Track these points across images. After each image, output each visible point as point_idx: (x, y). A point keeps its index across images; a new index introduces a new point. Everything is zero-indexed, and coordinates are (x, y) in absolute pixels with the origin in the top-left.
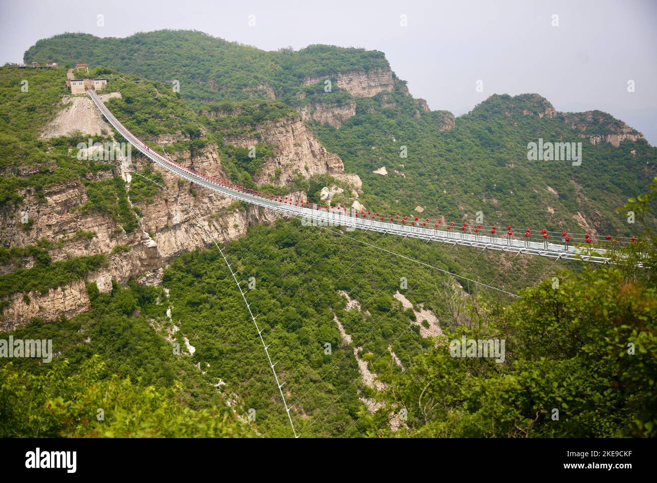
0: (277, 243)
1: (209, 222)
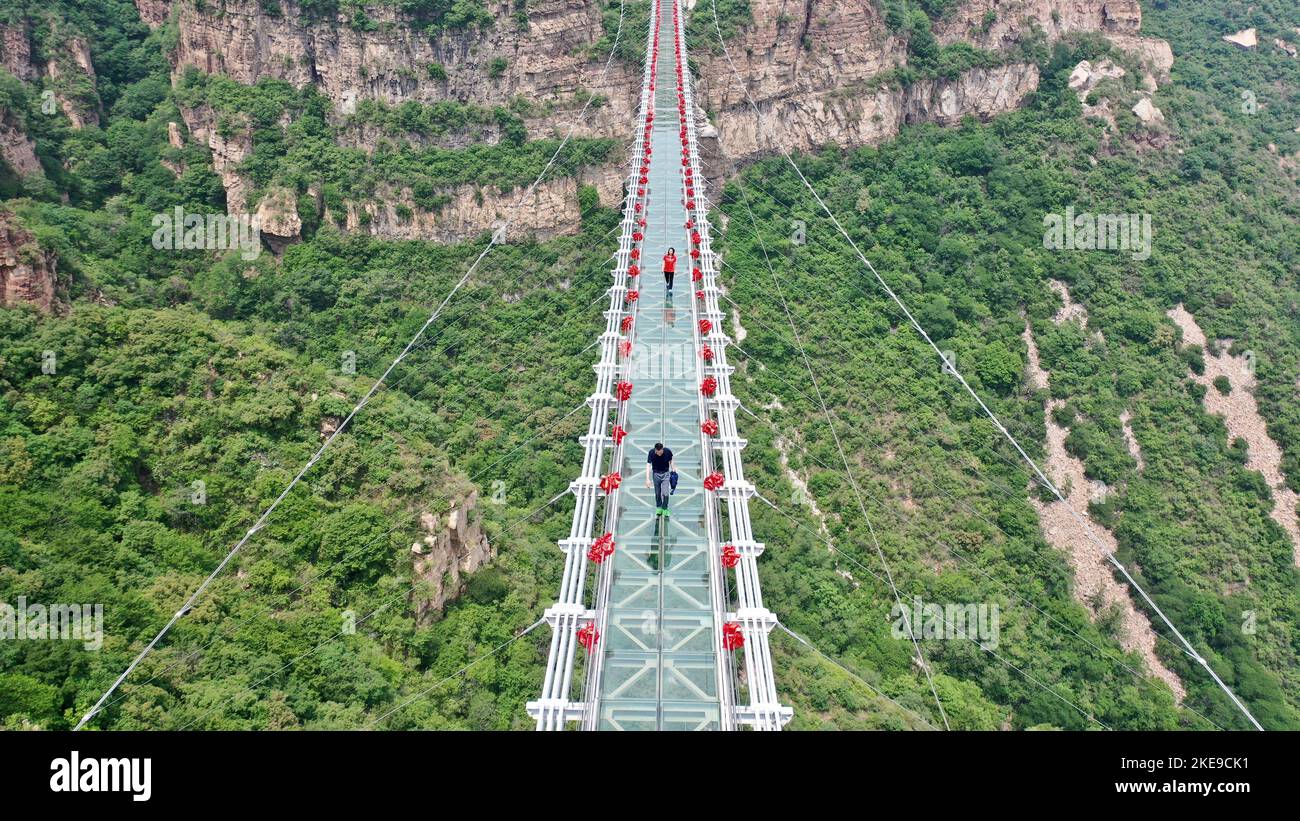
0: (950, 162)
1: (827, 103)
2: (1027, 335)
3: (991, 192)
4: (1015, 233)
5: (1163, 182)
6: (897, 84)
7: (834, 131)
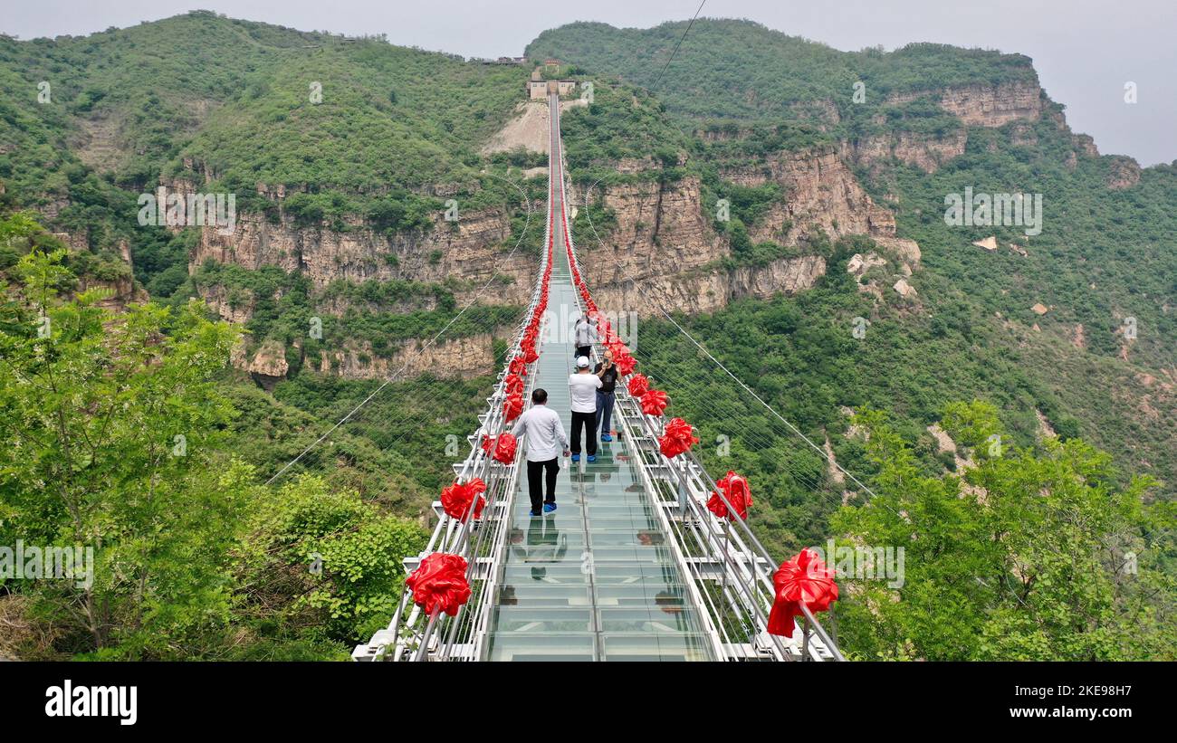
0: (765, 324)
1: (674, 283)
2: (827, 445)
3: (796, 346)
4: (814, 373)
5: (919, 337)
6: (724, 270)
7: (680, 303)
